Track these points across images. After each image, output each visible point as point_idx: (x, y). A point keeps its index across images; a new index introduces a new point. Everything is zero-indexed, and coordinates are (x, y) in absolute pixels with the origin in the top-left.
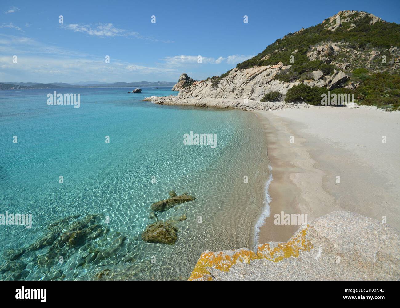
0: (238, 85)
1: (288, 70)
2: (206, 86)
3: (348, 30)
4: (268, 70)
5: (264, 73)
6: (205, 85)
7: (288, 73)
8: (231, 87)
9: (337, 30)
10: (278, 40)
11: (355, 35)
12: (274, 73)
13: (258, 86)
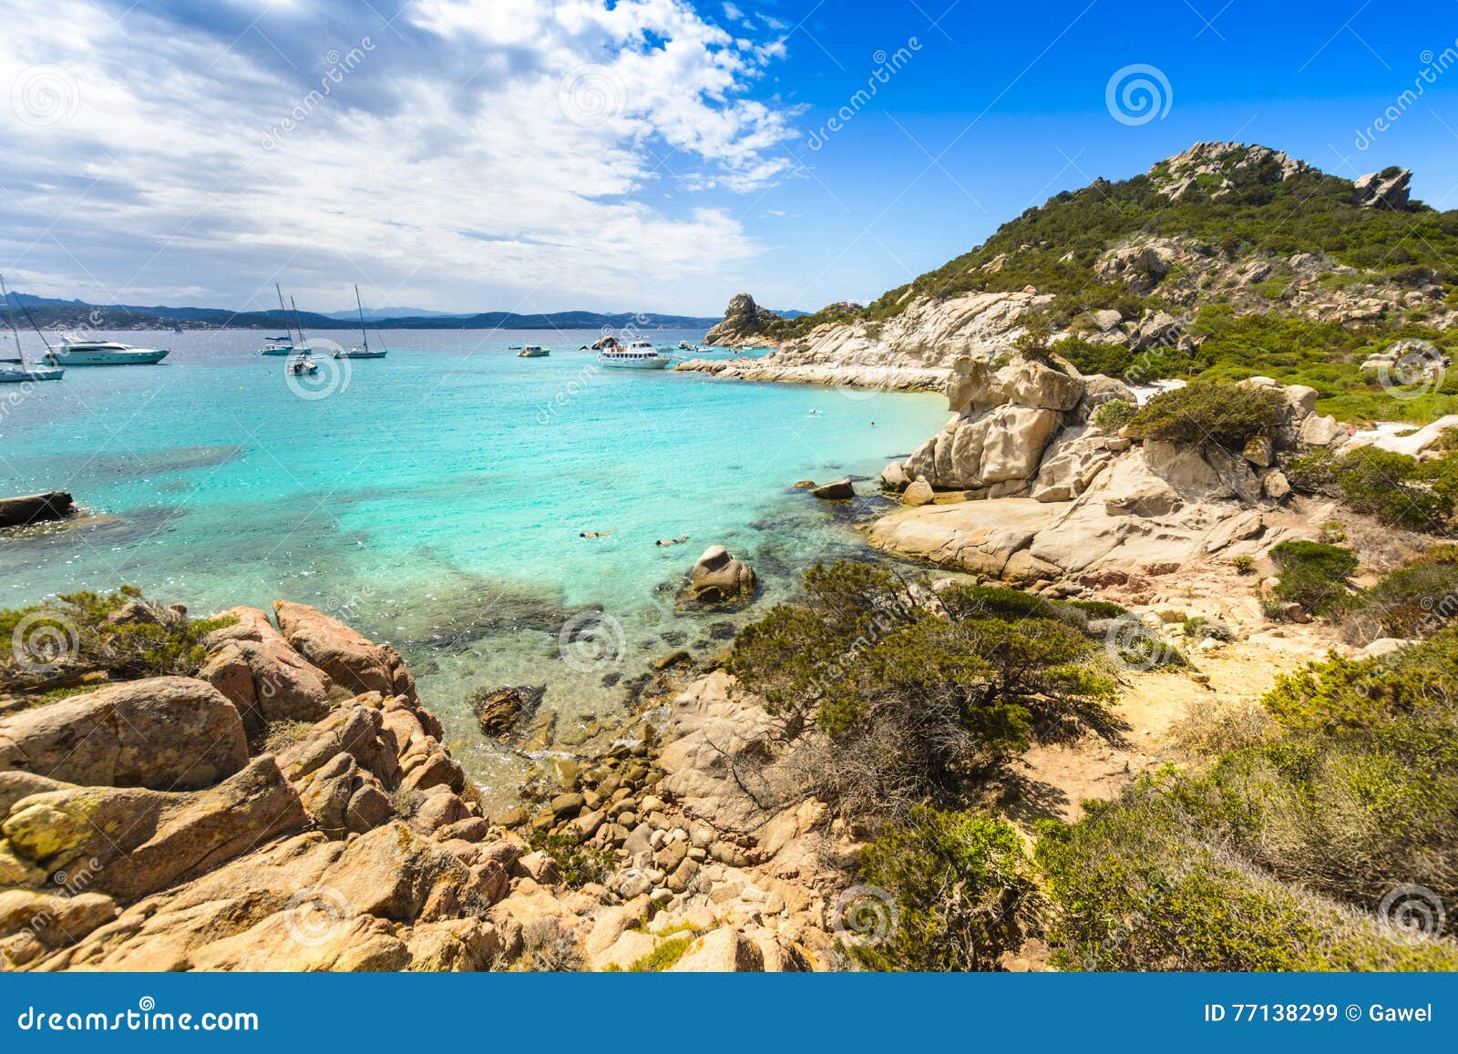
0: (932, 337)
1: (1046, 306)
2: (850, 337)
3: (1214, 196)
4: (1001, 304)
5: (992, 312)
6: (848, 333)
7: (1045, 312)
8: (915, 339)
9: (1182, 196)
10: (1029, 210)
11: (1224, 215)
12: (1014, 313)
13: (977, 338)
